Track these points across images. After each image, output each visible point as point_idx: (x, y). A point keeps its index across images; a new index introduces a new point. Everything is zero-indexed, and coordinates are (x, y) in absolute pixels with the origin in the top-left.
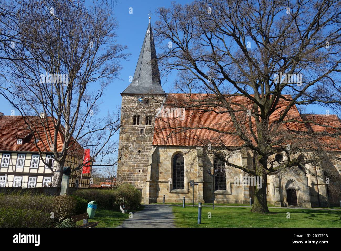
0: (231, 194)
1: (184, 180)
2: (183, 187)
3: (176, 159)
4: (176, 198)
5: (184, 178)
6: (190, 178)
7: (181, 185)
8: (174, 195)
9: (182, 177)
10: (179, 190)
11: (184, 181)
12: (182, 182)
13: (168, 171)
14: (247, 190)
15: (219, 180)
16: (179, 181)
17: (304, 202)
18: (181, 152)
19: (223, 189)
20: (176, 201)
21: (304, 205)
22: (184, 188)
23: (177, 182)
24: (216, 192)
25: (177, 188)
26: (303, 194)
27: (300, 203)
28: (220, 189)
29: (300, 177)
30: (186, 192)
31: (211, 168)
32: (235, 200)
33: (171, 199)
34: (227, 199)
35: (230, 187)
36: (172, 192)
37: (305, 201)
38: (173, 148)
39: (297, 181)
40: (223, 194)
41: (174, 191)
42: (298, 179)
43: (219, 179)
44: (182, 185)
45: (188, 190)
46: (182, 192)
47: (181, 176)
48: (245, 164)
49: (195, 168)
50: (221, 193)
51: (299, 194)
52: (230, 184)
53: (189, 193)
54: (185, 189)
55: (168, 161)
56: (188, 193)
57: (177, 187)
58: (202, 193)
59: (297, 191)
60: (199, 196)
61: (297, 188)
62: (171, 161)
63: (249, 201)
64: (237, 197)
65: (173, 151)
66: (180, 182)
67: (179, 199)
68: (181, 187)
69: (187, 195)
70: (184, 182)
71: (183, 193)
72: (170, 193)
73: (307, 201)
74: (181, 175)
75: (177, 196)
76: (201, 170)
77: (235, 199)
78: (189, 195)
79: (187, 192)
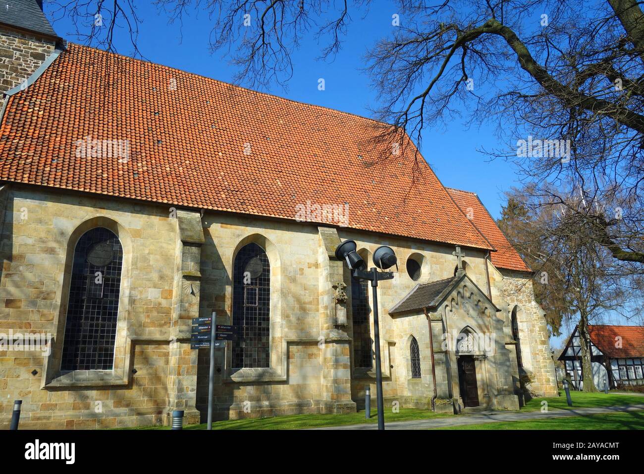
0: (285, 382)
1: (114, 332)
2: (107, 361)
3: (91, 248)
4: (71, 412)
5: (115, 326)
6: (141, 325)
7: (100, 355)
8: (67, 397)
9: (109, 320)
10: (86, 375)
11: (113, 337)
12: (107, 343)
13: (47, 296)
14: (345, 367)
15: (247, 334)
16: (91, 337)
17: (496, 393)
18: (114, 223)
19: (259, 366)
20: (70, 423)
21: (499, 403)
22: (111, 367)
23: (84, 342)
24: (235, 377)
25: (81, 368)
26: (493, 371)
27: (488, 397)
28: (251, 366)
29: (483, 320)
30: (119, 382)
31: (224, 290)
32: (295, 400)
33: (49, 418)
34: (268, 399)
35: (284, 357)
36: (54, 383)
37: (500, 392)
38: (80, 204)
39: (477, 330)
40: (258, 382)
41: (64, 380)
42: (480, 327)
43: (247, 329)
44: (106, 355)
45: (133, 371)
46: (101, 383)
47: (104, 319)
48: (336, 278)
49: (166, 288)
50: (252, 379)
51: (483, 372)
52: (284, 345)
53: (135, 387)
54: (119, 370)
55: (52, 251)
56: (129, 386)
57: (82, 362)
58: (190, 382)
59: (476, 363)
60: (179, 397)
62: (62, 256)
63: (347, 399)
64: (300, 391)
66: (95, 343)
67: (86, 411)
68: (100, 361)
69: (127, 393)
70: (113, 343)
71: (105, 387)
72: (47, 388)
73: (505, 390)
74: (104, 314)
75: (78, 401)
76: (193, 293)
77: (298, 397)
78: (133, 393)
79: (126, 381)
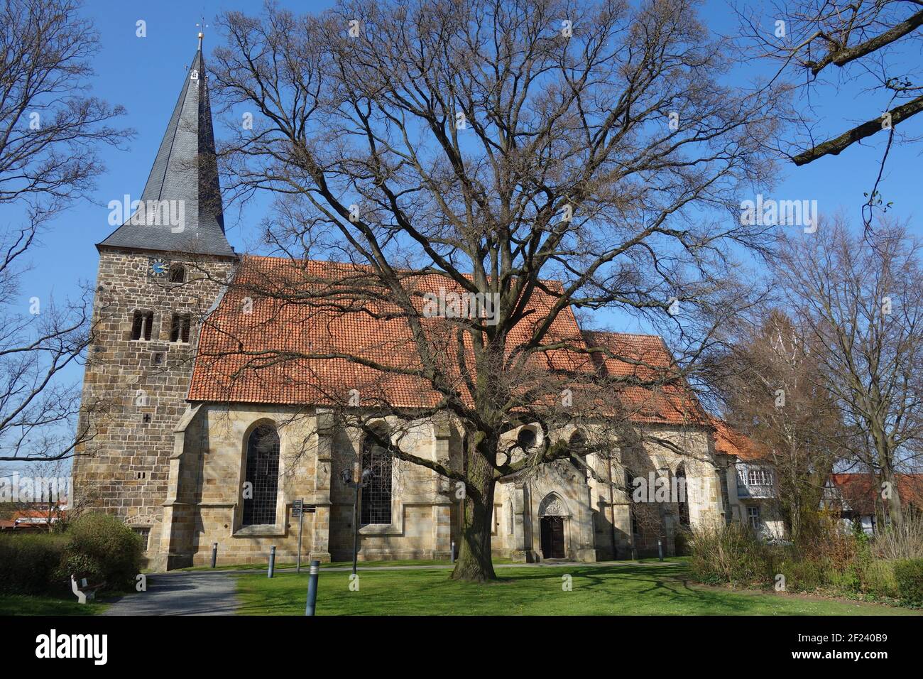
0: (402, 535)
1: (276, 498)
2: (271, 519)
3: (256, 443)
4: (249, 552)
5: (276, 494)
6: (295, 494)
7: (267, 515)
8: (246, 543)
9: (273, 490)
10: (260, 528)
11: (275, 502)
12: (272, 506)
13: (231, 475)
14: (446, 524)
15: (373, 498)
16: (261, 502)
17: (579, 547)
18: (273, 422)
19: (383, 523)
20: (249, 559)
21: (581, 556)
22: (274, 523)
23: (257, 506)
24: (363, 531)
25: (255, 523)
26: (577, 529)
27: (571, 552)
28: (376, 523)
29: (572, 487)
30: (279, 533)
31: (353, 466)
32: (412, 549)
33: (236, 555)
34: (391, 547)
35: (401, 516)
36: (238, 533)
37: (582, 547)
38: (250, 410)
39: (565, 497)
40: (383, 535)
41: (245, 531)
42: (567, 493)
43: (373, 494)
44: (271, 515)
45: (288, 526)
46: (268, 533)
47: (269, 490)
48: (442, 454)
49: (310, 466)
50: (376, 532)
51: (569, 530)
52: (401, 507)
53: (290, 537)
54: (279, 526)
55: (233, 445)
56: (286, 536)
57: (256, 519)
58: (325, 534)
59: (564, 522)
60: (316, 544)
61: (564, 513)
62: (240, 448)
63: (448, 550)
64: (417, 543)
65: (252, 417)
66: (264, 506)
67: (259, 552)
68: (267, 519)
69: (284, 540)
70: (275, 506)
71: (272, 536)
72: (233, 536)
73: (587, 545)
74: (269, 486)
75: (254, 545)
76: (325, 471)
77: (414, 546)
78: (290, 540)
79: (283, 532)
